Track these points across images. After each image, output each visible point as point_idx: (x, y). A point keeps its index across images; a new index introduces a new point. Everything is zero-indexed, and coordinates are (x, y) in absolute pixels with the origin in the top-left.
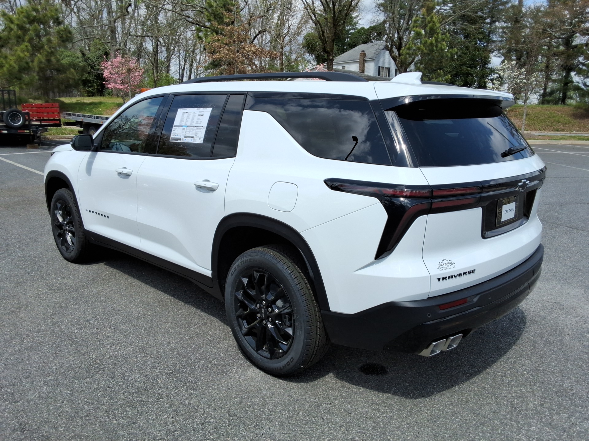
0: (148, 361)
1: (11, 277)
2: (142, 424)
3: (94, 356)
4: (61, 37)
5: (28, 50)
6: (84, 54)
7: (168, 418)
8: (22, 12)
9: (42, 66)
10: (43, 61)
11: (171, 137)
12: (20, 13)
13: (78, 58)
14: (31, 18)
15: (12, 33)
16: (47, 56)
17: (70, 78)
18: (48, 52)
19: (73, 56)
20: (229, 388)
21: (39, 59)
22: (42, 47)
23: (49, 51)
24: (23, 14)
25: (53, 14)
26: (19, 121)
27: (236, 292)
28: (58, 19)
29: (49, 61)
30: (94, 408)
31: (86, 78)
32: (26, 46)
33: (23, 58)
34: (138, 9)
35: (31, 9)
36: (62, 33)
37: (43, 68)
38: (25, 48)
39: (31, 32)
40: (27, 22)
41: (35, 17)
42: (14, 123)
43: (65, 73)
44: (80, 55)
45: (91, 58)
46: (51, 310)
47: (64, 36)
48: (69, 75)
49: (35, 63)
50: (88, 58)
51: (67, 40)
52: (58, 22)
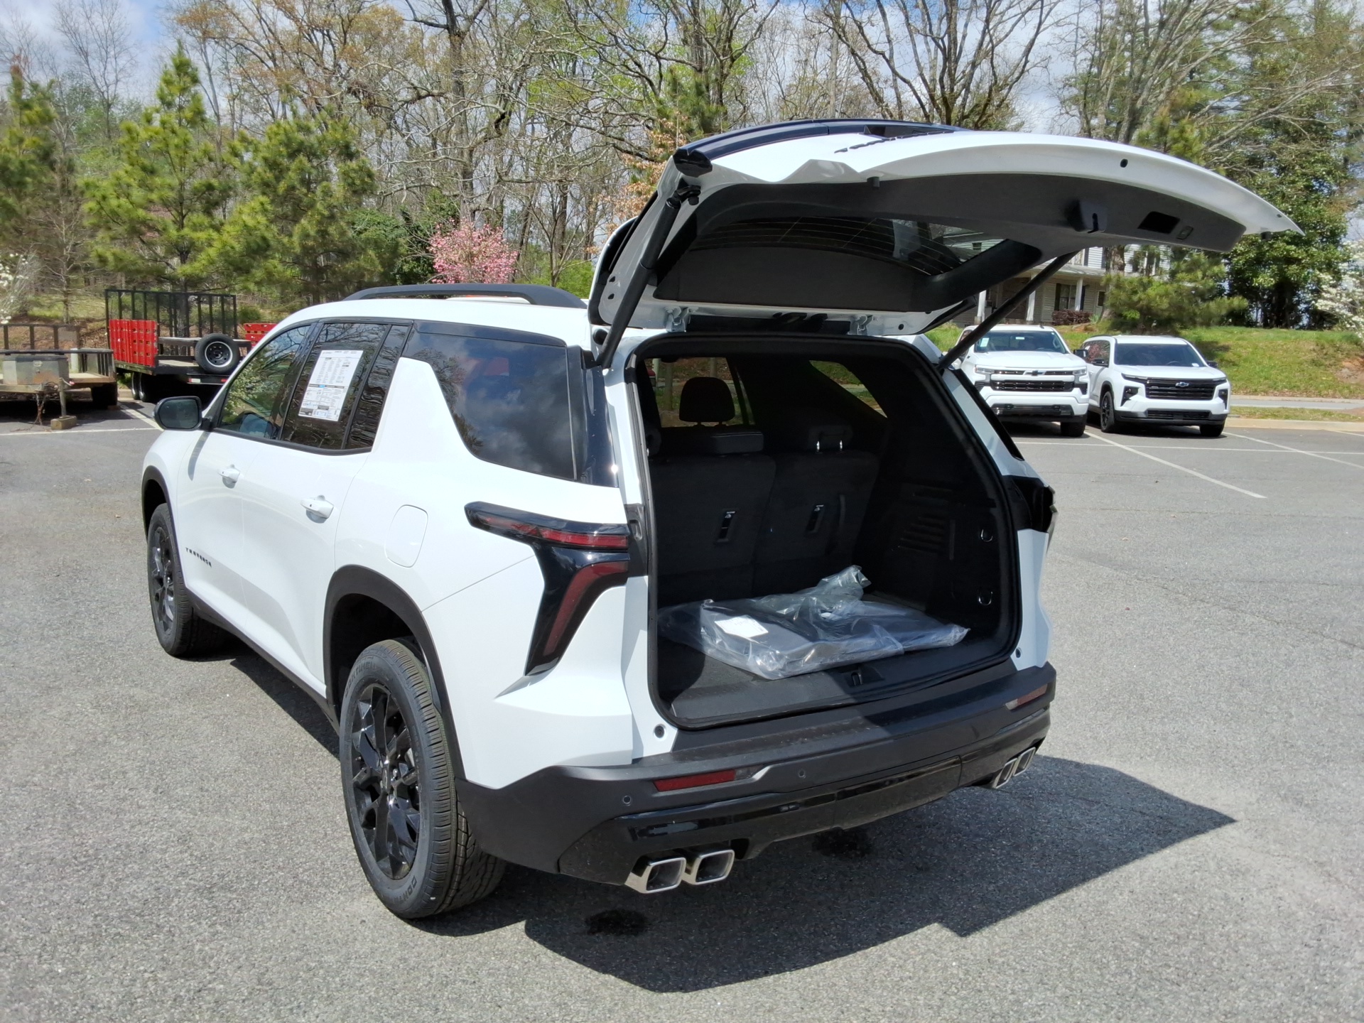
0: (182, 860)
1: (42, 676)
2: (89, 977)
3: (90, 841)
4: (352, 184)
5: (265, 211)
6: (407, 220)
7: (145, 971)
8: (277, 134)
9: (310, 243)
10: (312, 233)
11: (303, 406)
12: (273, 136)
13: (397, 227)
14: (295, 145)
15: (254, 176)
16: (320, 223)
17: (365, 269)
18: (323, 215)
19: (388, 223)
20: (296, 929)
21: (304, 229)
22: (311, 206)
23: (326, 213)
24: (279, 137)
25: (338, 136)
26: (226, 360)
27: (354, 731)
28: (347, 146)
29: (323, 233)
30: (26, 938)
31: (412, 270)
32: (262, 204)
33: (256, 229)
34: (532, 123)
35: (295, 127)
36: (353, 175)
37: (312, 248)
38: (258, 207)
39: (290, 173)
40: (285, 153)
41: (302, 143)
42: (215, 363)
43: (357, 259)
44: (401, 220)
45: (422, 227)
46: (71, 747)
47: (358, 182)
48: (363, 264)
49: (295, 239)
50: (418, 227)
51: (364, 191)
52: (347, 153)
